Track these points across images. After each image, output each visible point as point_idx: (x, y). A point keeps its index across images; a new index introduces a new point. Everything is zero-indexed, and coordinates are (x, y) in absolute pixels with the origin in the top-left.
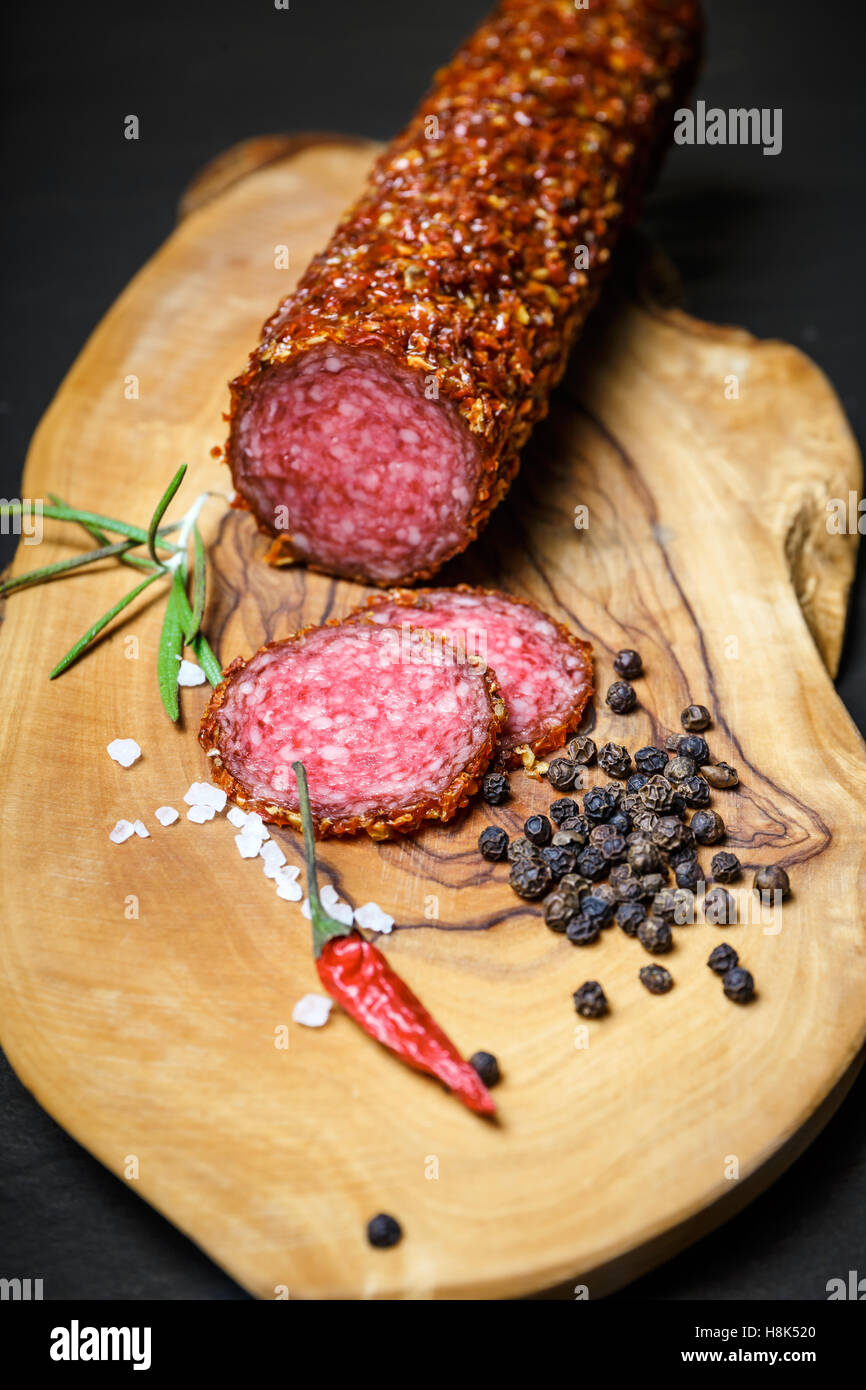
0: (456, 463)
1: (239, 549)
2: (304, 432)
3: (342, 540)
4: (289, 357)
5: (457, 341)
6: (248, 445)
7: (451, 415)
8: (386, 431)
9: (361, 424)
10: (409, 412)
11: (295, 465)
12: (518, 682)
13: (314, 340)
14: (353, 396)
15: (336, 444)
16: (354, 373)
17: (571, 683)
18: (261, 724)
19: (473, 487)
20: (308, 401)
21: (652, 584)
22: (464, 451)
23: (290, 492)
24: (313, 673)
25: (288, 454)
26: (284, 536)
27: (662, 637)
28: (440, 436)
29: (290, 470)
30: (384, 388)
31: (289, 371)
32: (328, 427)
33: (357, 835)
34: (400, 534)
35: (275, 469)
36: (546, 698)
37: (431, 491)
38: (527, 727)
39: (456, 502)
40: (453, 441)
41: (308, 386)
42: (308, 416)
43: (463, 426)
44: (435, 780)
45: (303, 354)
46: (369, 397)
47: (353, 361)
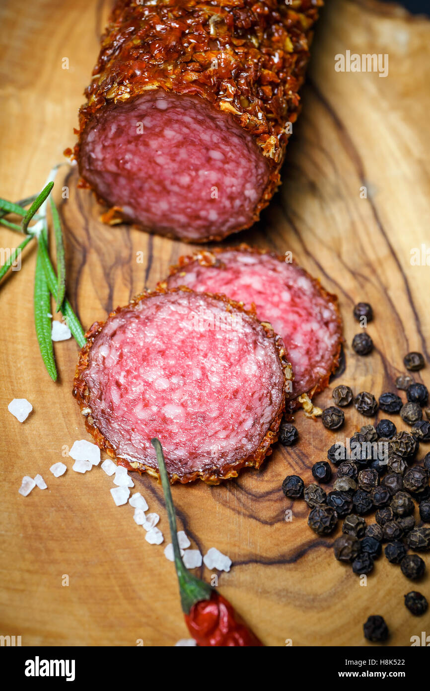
0: (249, 174)
1: (81, 207)
2: (136, 146)
3: (159, 213)
4: (129, 99)
5: (252, 82)
6: (93, 151)
7: (250, 144)
8: (199, 150)
9: (179, 145)
10: (218, 140)
11: (128, 166)
12: (292, 334)
13: (149, 87)
14: (176, 126)
15: (160, 155)
16: (178, 111)
17: (328, 334)
18: (118, 385)
19: (260, 190)
22: (257, 167)
23: (123, 181)
24: (150, 336)
25: (123, 159)
26: (116, 208)
27: (381, 283)
28: (240, 157)
29: (124, 169)
30: (200, 123)
31: (128, 106)
32: (154, 144)
33: (195, 482)
34: (203, 213)
35: (112, 167)
36: (313, 349)
37: (229, 190)
38: (303, 376)
39: (246, 198)
40: (249, 161)
41: (141, 117)
43: (258, 152)
44: (249, 437)
45: (139, 96)
46: (188, 127)
47: (177, 103)
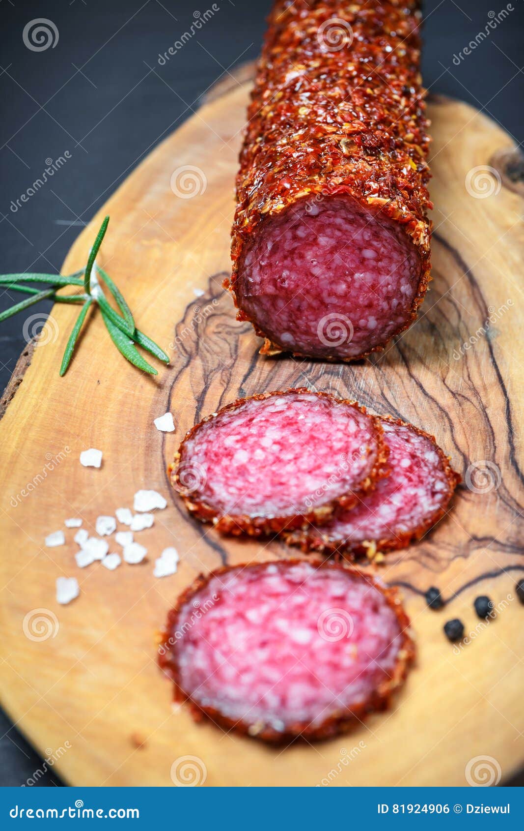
0: (403, 267)
2: (292, 260)
4: (282, 209)
6: (251, 275)
7: (400, 235)
8: (353, 252)
9: (333, 250)
10: (369, 237)
11: (286, 285)
13: (300, 195)
14: (328, 231)
15: (315, 266)
19: (416, 283)
20: (295, 238)
21: (479, 366)
22: (408, 259)
23: (281, 304)
25: (280, 277)
28: (391, 251)
29: (282, 288)
30: (350, 223)
31: (282, 218)
32: (309, 255)
34: (362, 323)
35: (270, 289)
37: (384, 290)
39: (402, 295)
40: (401, 253)
41: (296, 227)
42: (295, 249)
43: (408, 242)
45: (292, 206)
46: (340, 230)
47: (328, 206)
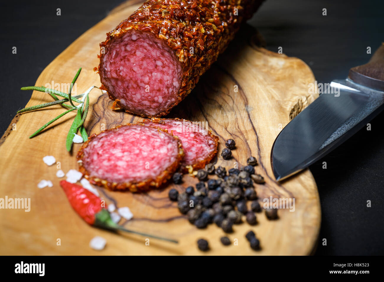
0: (174, 73)
1: (103, 105)
2: (124, 62)
3: (137, 101)
4: (119, 35)
5: (177, 33)
6: (106, 67)
7: (173, 55)
8: (152, 61)
9: (143, 59)
10: (159, 54)
11: (121, 74)
12: (191, 147)
13: (128, 29)
14: (141, 49)
15: (135, 66)
16: (141, 40)
17: (209, 148)
18: (98, 154)
19: (180, 82)
20: (126, 51)
21: (243, 123)
22: (177, 68)
23: (120, 84)
24: (120, 139)
25: (119, 70)
26: (117, 100)
27: (244, 138)
28: (169, 63)
29: (120, 75)
30: (151, 46)
31: (120, 40)
32: (132, 60)
33: (125, 190)
34: (156, 99)
35: (114, 75)
36: (200, 152)
37: (166, 83)
38: (192, 160)
39: (174, 87)
40: (174, 65)
41: (126, 45)
42: (126, 56)
43: (177, 60)
44: (155, 172)
45: (124, 34)
46: (146, 49)
47: (141, 36)
